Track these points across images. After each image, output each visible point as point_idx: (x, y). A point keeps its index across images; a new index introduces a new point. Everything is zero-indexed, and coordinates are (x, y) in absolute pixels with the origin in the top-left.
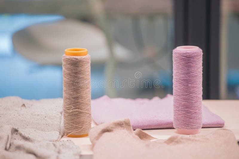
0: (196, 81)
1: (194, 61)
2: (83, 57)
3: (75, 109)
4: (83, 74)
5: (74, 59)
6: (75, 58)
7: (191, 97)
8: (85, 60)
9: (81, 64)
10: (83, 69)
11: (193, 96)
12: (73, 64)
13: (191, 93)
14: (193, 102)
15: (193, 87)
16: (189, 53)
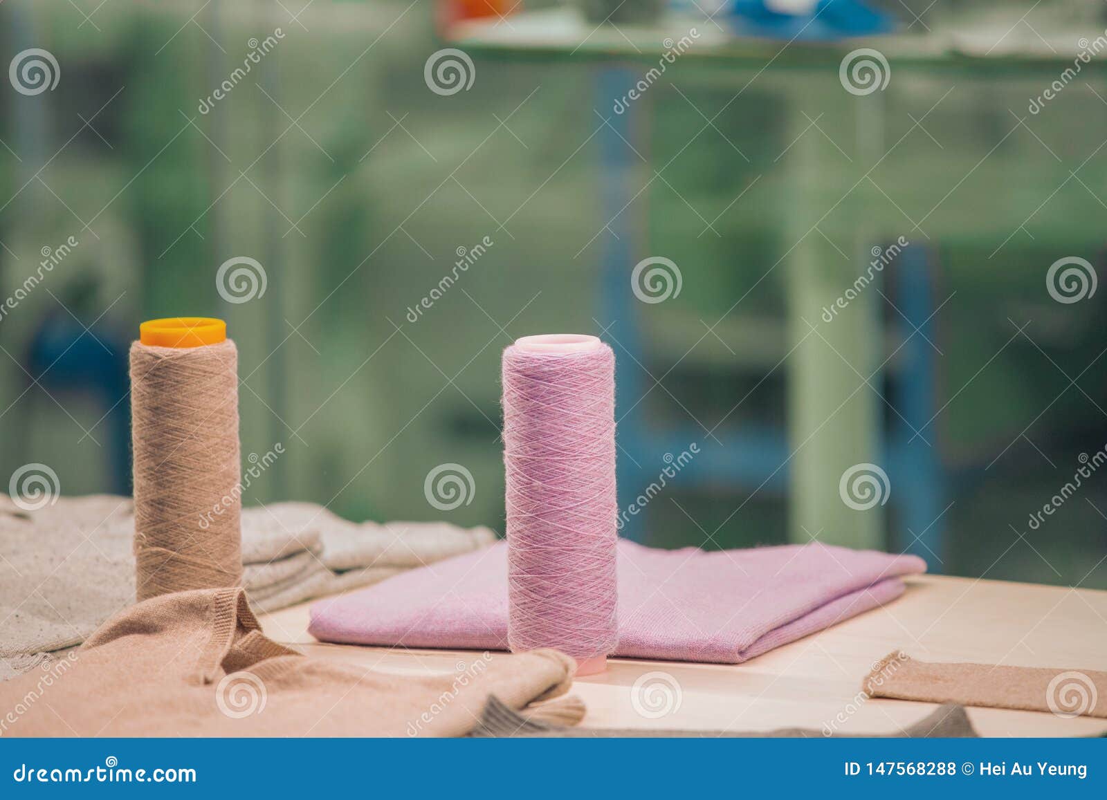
0: (564, 470)
1: (553, 393)
2: (182, 351)
3: (153, 545)
4: (180, 414)
5: (147, 358)
6: (150, 354)
7: (542, 529)
8: (188, 364)
9: (173, 377)
10: (179, 397)
11: (550, 529)
12: (146, 375)
13: (542, 515)
14: (551, 549)
15: (552, 494)
16: (532, 360)
